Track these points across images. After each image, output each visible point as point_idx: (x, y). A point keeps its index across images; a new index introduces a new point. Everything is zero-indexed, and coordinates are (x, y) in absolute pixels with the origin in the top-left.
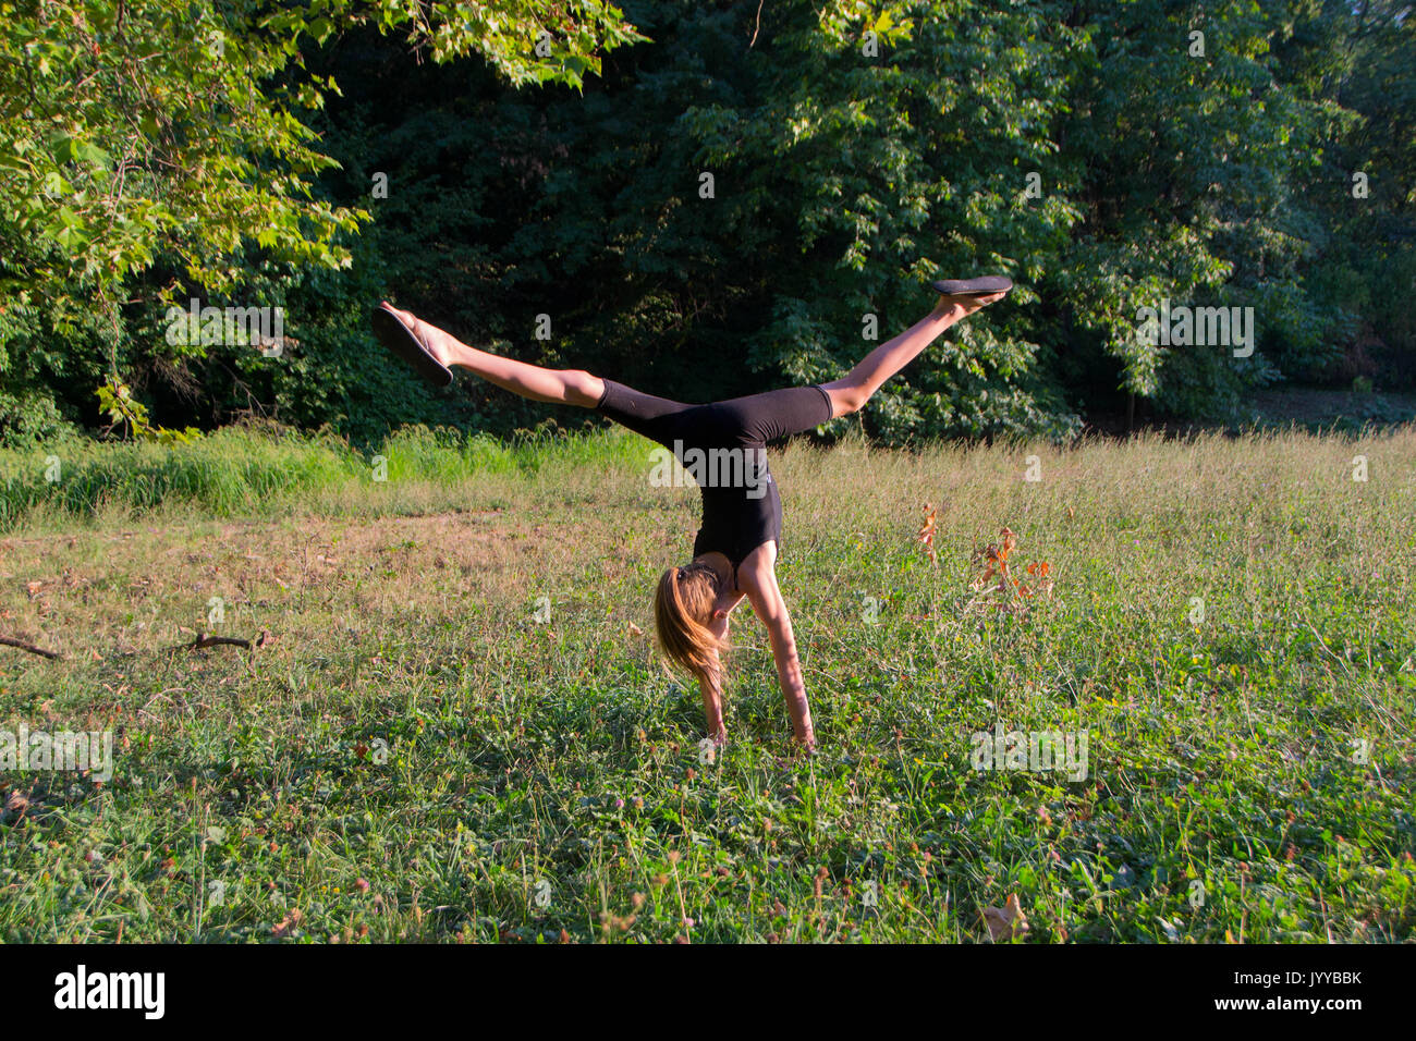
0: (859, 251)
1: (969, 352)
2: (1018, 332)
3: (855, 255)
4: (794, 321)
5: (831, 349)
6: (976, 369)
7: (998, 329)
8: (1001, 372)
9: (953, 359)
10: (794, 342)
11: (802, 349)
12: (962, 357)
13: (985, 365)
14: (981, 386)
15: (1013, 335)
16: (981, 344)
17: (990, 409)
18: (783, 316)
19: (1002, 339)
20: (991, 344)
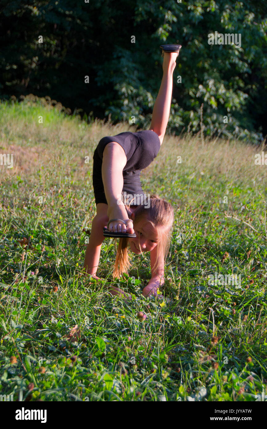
0: (165, 29)
1: (212, 93)
2: (236, 87)
3: (163, 31)
4: (124, 61)
5: (140, 80)
6: (213, 103)
7: (227, 83)
8: (226, 105)
9: (203, 95)
10: (122, 72)
11: (126, 77)
12: (207, 95)
13: (217, 100)
14: (214, 111)
15: (233, 88)
16: (217, 90)
17: (217, 125)
18: (119, 58)
19: (227, 88)
20: (222, 90)
